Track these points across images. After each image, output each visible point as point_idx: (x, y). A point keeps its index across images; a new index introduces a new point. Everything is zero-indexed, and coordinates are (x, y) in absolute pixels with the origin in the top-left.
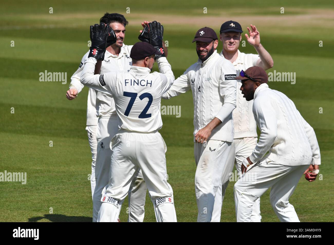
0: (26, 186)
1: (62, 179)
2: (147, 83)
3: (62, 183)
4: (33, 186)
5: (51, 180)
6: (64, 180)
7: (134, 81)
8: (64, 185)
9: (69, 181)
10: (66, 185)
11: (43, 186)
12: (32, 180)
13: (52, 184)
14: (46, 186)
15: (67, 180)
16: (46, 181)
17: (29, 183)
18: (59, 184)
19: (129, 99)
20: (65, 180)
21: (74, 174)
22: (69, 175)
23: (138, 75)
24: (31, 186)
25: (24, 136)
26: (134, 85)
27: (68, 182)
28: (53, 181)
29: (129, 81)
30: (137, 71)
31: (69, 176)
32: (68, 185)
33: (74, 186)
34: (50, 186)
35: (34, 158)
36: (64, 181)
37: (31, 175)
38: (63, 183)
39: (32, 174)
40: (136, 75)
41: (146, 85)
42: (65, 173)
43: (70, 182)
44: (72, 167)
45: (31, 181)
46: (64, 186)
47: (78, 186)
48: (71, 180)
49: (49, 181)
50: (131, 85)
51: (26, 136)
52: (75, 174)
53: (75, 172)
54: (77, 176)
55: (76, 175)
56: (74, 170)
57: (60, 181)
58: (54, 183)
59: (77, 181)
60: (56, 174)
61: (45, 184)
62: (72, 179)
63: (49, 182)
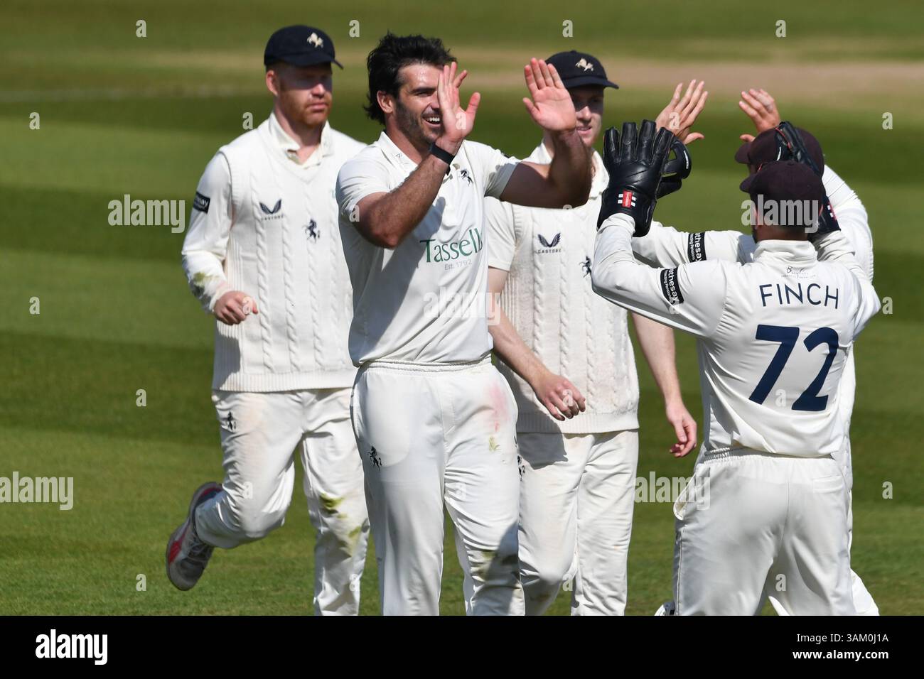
0: (137, 604)
1: (254, 583)
2: (828, 296)
3: (253, 598)
4: (160, 604)
5: (220, 587)
6: (262, 587)
7: (787, 289)
8: (260, 603)
9: (277, 590)
10: (267, 604)
11: (193, 605)
12: (157, 587)
13: (223, 601)
14: (203, 606)
15: (271, 587)
16: (204, 591)
17: (148, 596)
18: (244, 600)
19: (774, 347)
20: (263, 589)
21: (294, 570)
22: (278, 571)
23: (796, 269)
24: (155, 606)
25: (131, 443)
26: (789, 302)
27: (273, 593)
28: (224, 590)
29: (773, 290)
30: (791, 255)
31: (277, 574)
32: (274, 603)
33: (294, 605)
34: (216, 606)
35: (165, 516)
36: (260, 591)
37: (155, 570)
38: (257, 598)
39: (157, 568)
40: (790, 269)
41: (823, 302)
42: (264, 563)
43: (279, 593)
44: (286, 546)
45: (156, 591)
46: (259, 607)
47: (306, 607)
48: (284, 587)
49: (212, 591)
50: (781, 303)
51: (140, 443)
52: (297, 567)
53: (296, 562)
54: (302, 576)
55: (300, 570)
56: (293, 554)
57: (246, 590)
58: (229, 598)
59: (302, 591)
60: (236, 567)
61: (198, 599)
62: (287, 585)
63: (211, 594)
